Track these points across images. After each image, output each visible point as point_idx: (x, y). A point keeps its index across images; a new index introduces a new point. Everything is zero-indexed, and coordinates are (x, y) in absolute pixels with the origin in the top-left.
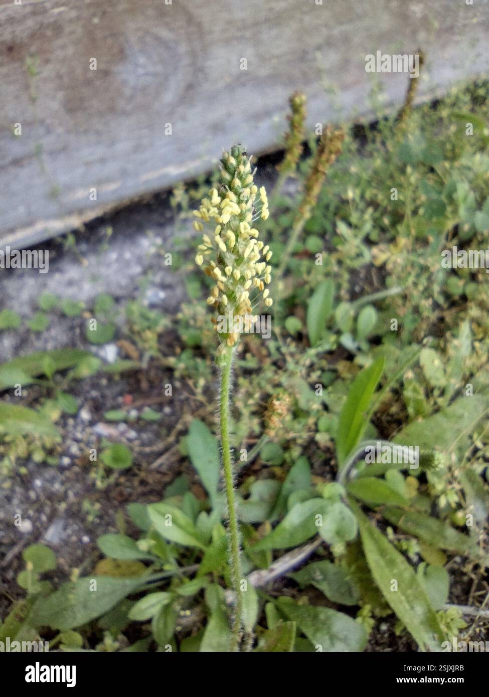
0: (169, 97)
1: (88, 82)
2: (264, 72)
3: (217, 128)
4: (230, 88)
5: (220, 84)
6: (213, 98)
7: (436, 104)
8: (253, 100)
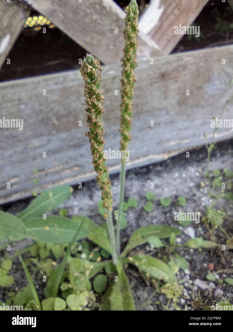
0: (223, 101)
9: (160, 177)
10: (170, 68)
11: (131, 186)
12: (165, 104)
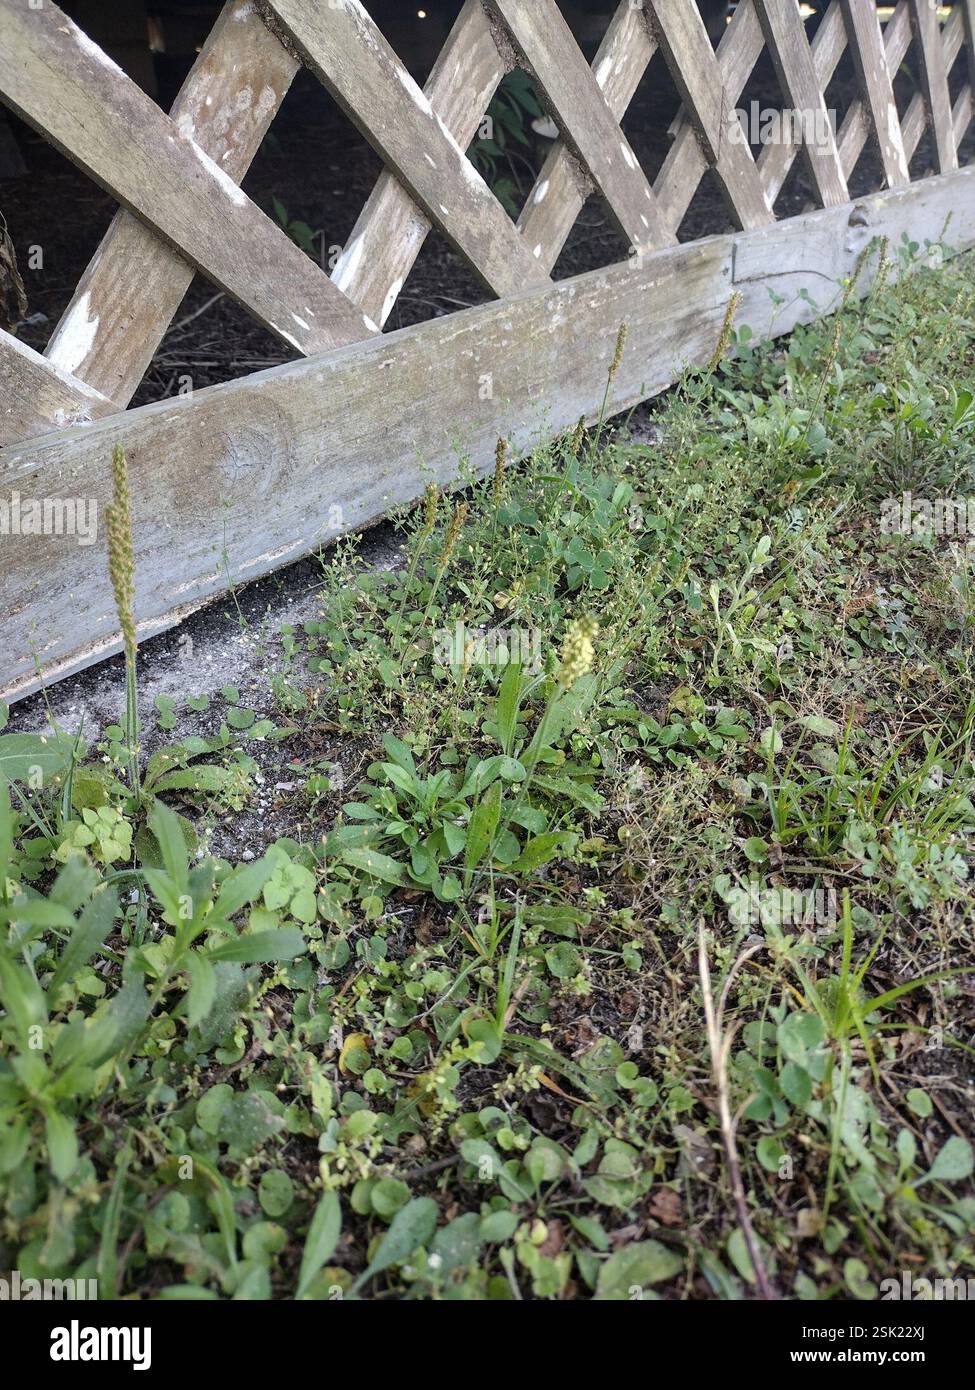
0: (264, 485)
1: (195, 479)
2: (349, 453)
3: (310, 511)
4: (320, 471)
5: (311, 468)
6: (304, 482)
7: (523, 467)
8: (343, 480)
9: (173, 670)
10: (142, 440)
11: (114, 702)
12: (149, 509)
